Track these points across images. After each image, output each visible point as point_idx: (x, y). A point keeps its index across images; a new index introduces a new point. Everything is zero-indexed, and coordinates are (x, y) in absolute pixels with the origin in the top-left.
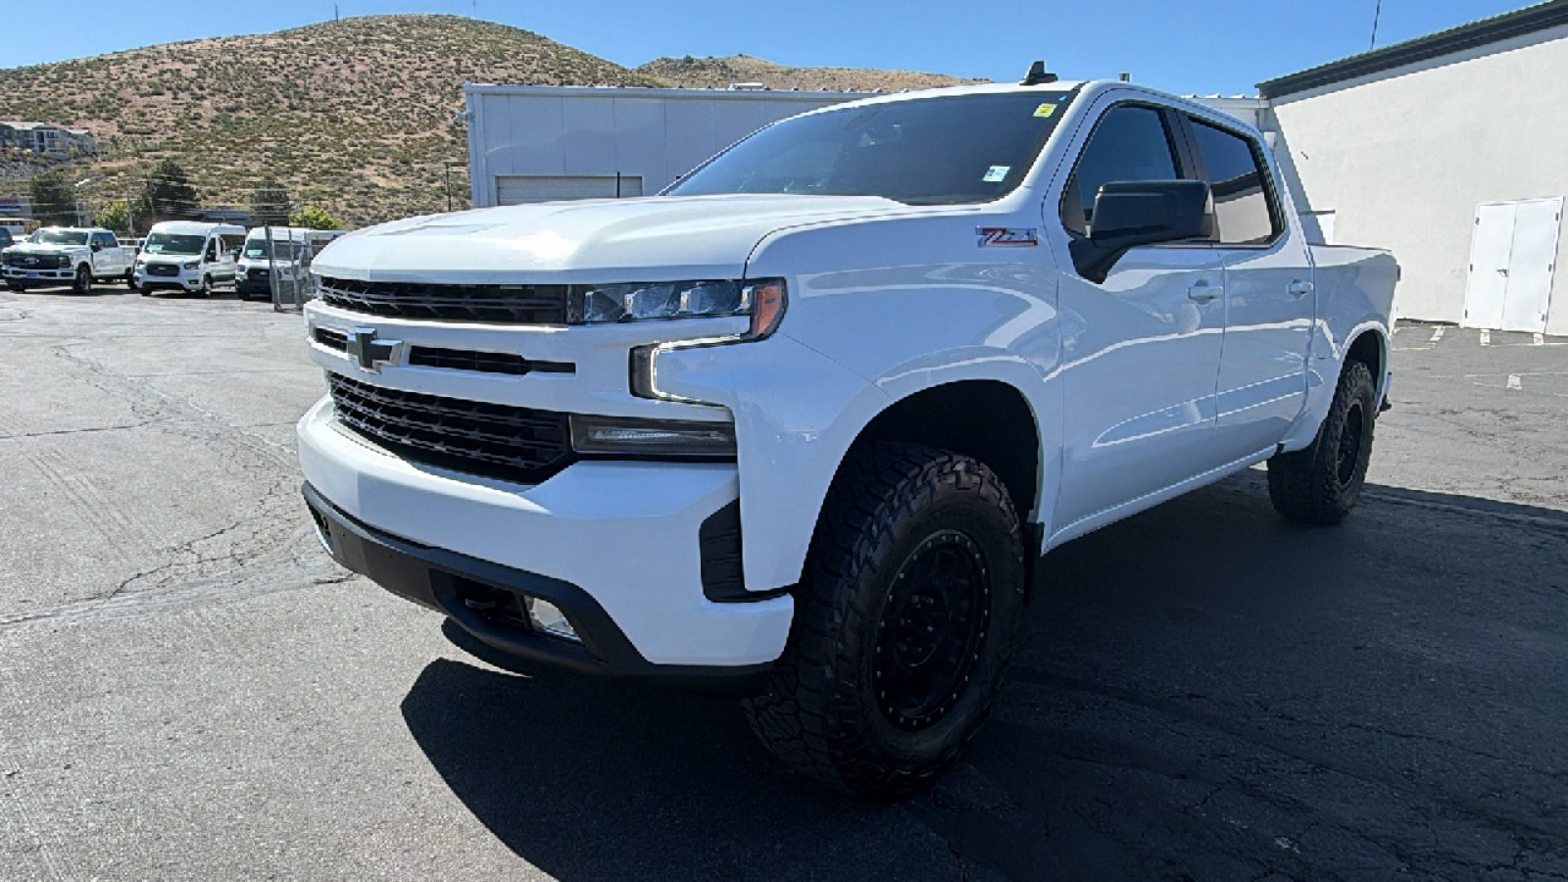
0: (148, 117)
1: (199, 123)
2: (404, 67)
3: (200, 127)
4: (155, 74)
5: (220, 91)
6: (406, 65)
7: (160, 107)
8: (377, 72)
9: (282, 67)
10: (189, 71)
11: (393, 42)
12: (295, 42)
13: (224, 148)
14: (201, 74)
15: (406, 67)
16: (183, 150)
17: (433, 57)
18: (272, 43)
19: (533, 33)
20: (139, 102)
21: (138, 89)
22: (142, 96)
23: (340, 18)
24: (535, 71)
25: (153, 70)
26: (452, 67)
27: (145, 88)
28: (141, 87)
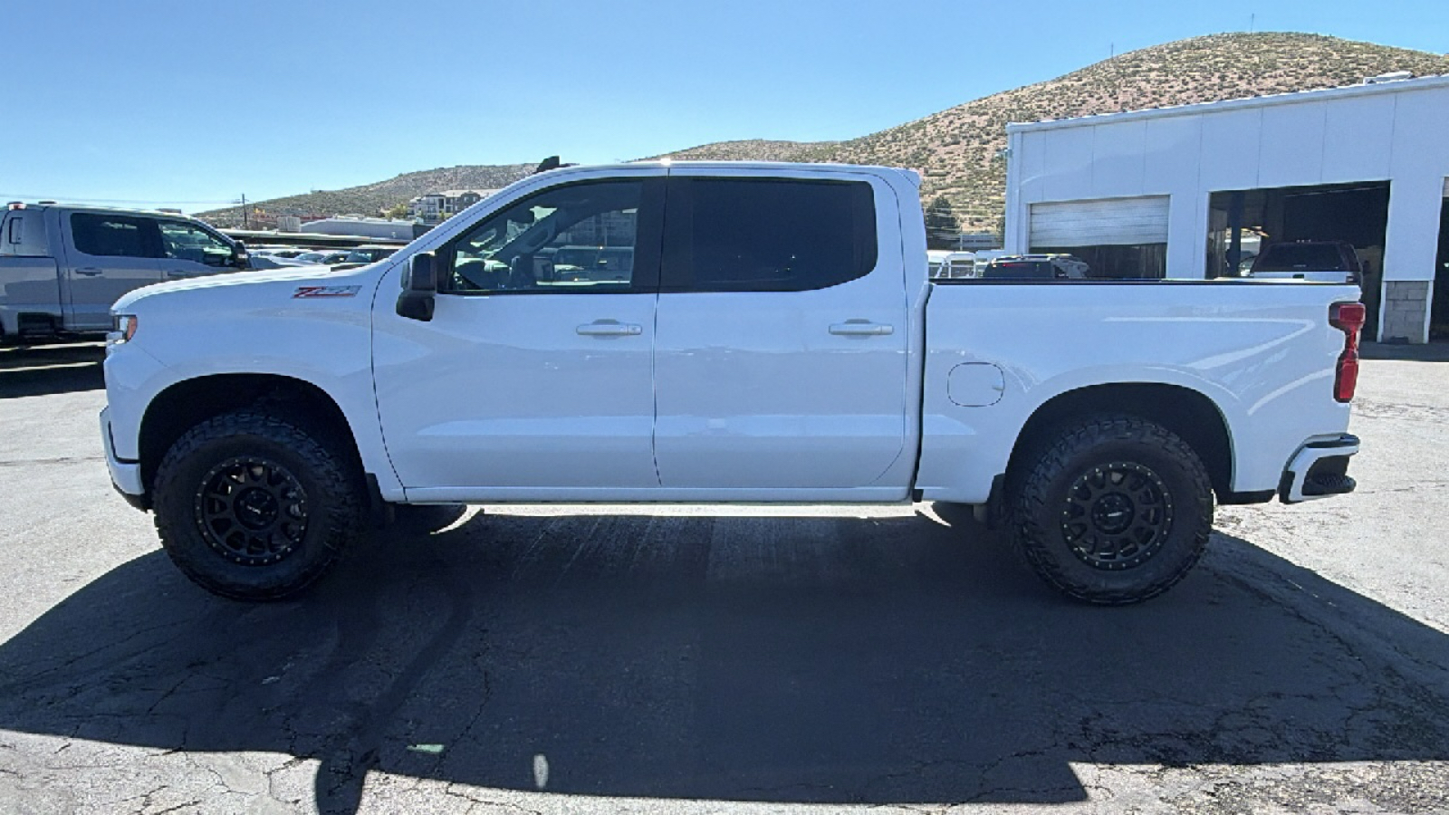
0: (947, 162)
1: (982, 163)
2: (1165, 92)
3: (982, 166)
4: (957, 128)
5: (1001, 135)
6: (1168, 89)
7: (956, 153)
8: (1138, 100)
9: (1054, 108)
10: (982, 121)
11: (1158, 70)
12: (1069, 84)
13: (997, 182)
14: (991, 123)
15: (1169, 92)
16: (966, 186)
17: (1197, 78)
18: (1050, 87)
19: (1317, 35)
20: (942, 151)
21: (943, 141)
22: (945, 146)
23: (1115, 55)
24: (1311, 75)
25: (957, 123)
26: (1215, 85)
27: (948, 139)
28: (945, 139)
